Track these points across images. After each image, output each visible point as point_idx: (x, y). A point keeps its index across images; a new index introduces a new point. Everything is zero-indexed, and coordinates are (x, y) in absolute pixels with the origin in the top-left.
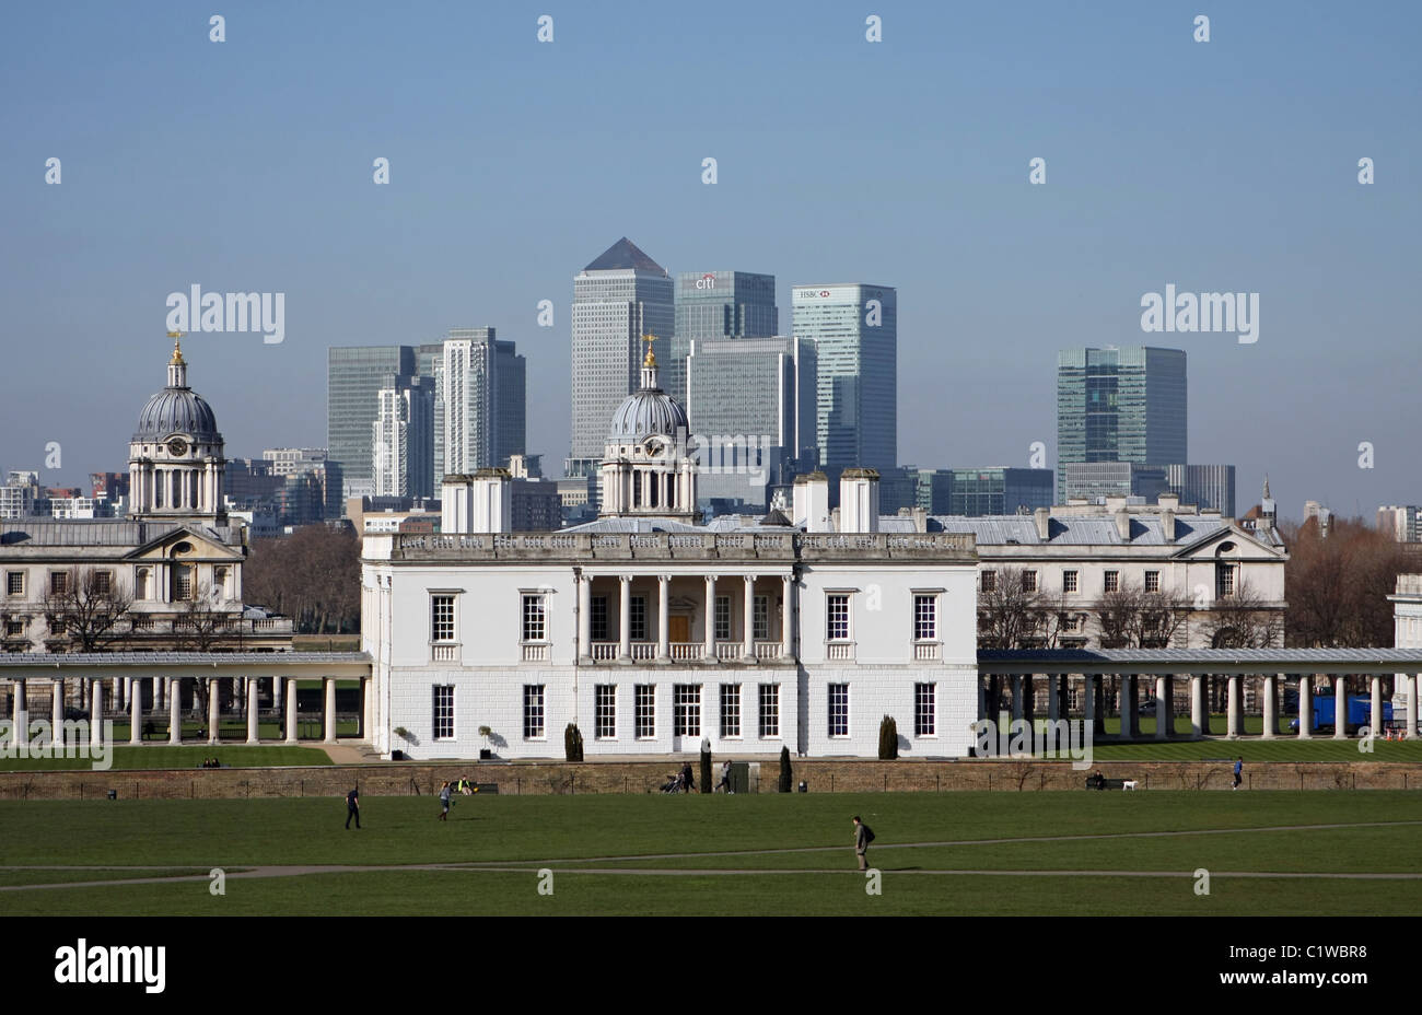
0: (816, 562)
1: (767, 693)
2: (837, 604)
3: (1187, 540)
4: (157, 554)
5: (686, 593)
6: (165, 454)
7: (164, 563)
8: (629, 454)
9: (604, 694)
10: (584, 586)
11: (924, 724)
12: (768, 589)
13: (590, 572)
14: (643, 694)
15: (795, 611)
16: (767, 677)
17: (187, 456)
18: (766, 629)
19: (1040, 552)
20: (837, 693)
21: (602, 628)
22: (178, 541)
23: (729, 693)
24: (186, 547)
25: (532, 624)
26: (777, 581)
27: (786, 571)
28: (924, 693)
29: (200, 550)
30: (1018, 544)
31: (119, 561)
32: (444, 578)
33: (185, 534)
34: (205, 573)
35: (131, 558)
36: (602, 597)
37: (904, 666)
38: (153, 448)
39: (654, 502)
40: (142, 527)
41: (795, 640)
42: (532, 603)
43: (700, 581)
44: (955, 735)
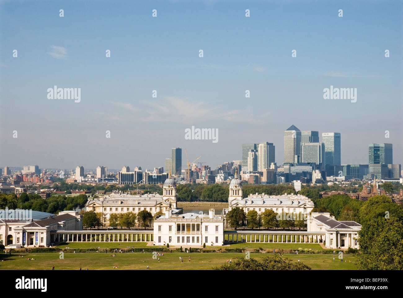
0: (204, 222)
1: (198, 238)
2: (206, 227)
4: (158, 206)
5: (188, 226)
6: (168, 188)
7: (159, 207)
8: (233, 188)
9: (178, 238)
10: (176, 225)
11: (217, 241)
12: (198, 225)
13: (177, 223)
14: (183, 238)
15: (201, 228)
16: (198, 236)
17: (171, 188)
18: (198, 229)
19: (279, 206)
20: (206, 238)
21: (179, 229)
22: (161, 204)
23: (193, 238)
24: (162, 205)
25: (170, 229)
26: (199, 224)
27: (200, 223)
28: (217, 238)
29: (164, 205)
30: (276, 205)
31: (153, 206)
32: (160, 224)
33: (162, 203)
34: (165, 208)
35: (155, 206)
36: (178, 226)
37: (214, 235)
38: (166, 187)
39: (236, 194)
40: (157, 201)
41: (201, 231)
42: (170, 227)
43: (190, 224)
44: (220, 243)
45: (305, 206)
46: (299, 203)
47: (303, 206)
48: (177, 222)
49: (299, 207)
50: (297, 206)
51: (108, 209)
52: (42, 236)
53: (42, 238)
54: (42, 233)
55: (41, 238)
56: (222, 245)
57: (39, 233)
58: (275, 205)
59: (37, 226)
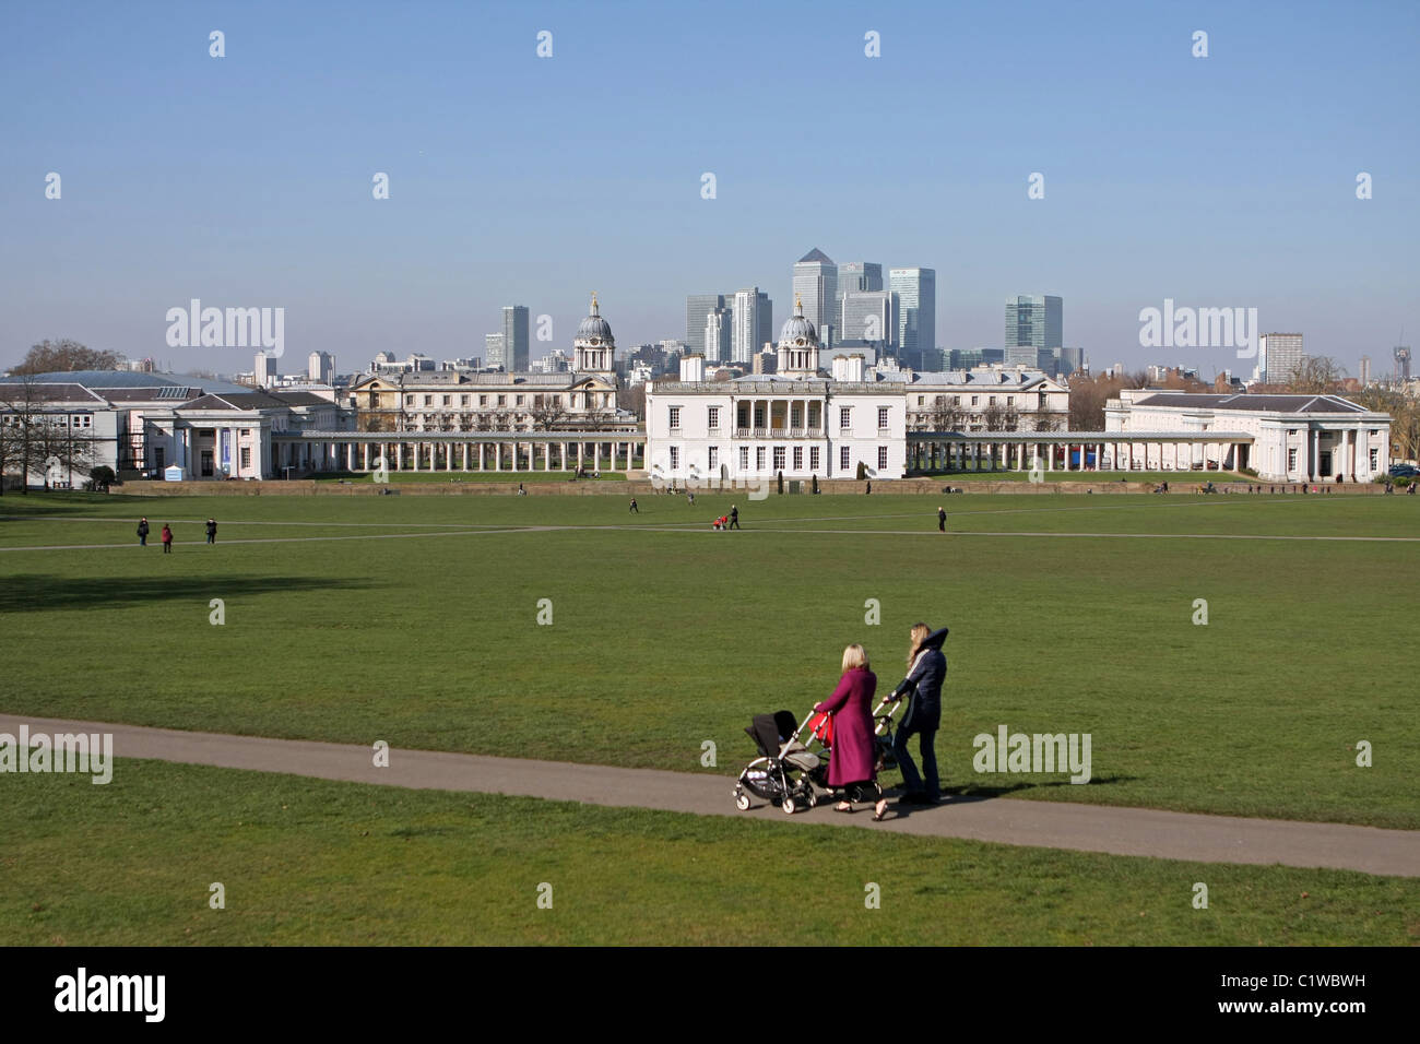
0: (836, 394)
1: (814, 451)
2: (845, 412)
3: (1026, 383)
4: (579, 388)
5: (779, 407)
6: (589, 344)
7: (583, 392)
8: (789, 345)
9: (744, 451)
10: (735, 404)
11: (882, 464)
12: (815, 406)
13: (738, 398)
14: (760, 451)
15: (826, 415)
16: (814, 443)
17: (598, 346)
18: (814, 423)
19: (961, 388)
20: (845, 450)
21: (743, 422)
22: (588, 382)
23: (797, 451)
24: (592, 385)
25: (713, 420)
26: (819, 402)
27: (823, 398)
28: (882, 451)
29: (598, 386)
31: (564, 391)
32: (675, 401)
33: (591, 379)
34: (600, 397)
35: (569, 390)
36: (743, 410)
37: (873, 439)
38: (584, 342)
39: (800, 366)
40: (574, 377)
41: (826, 428)
42: (713, 411)
43: (785, 402)
44: (896, 468)
45: (1042, 389)
46: (1024, 378)
47: (1036, 388)
48: (739, 393)
49: (1025, 390)
50: (1018, 388)
51: (419, 398)
52: (244, 441)
53: (245, 451)
54: (245, 432)
55: (243, 449)
56: (903, 476)
57: (233, 433)
58: (950, 384)
59: (223, 407)
